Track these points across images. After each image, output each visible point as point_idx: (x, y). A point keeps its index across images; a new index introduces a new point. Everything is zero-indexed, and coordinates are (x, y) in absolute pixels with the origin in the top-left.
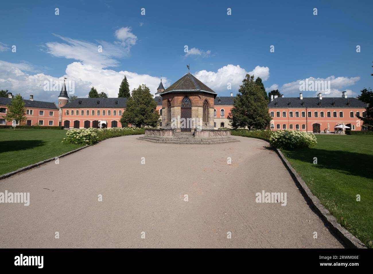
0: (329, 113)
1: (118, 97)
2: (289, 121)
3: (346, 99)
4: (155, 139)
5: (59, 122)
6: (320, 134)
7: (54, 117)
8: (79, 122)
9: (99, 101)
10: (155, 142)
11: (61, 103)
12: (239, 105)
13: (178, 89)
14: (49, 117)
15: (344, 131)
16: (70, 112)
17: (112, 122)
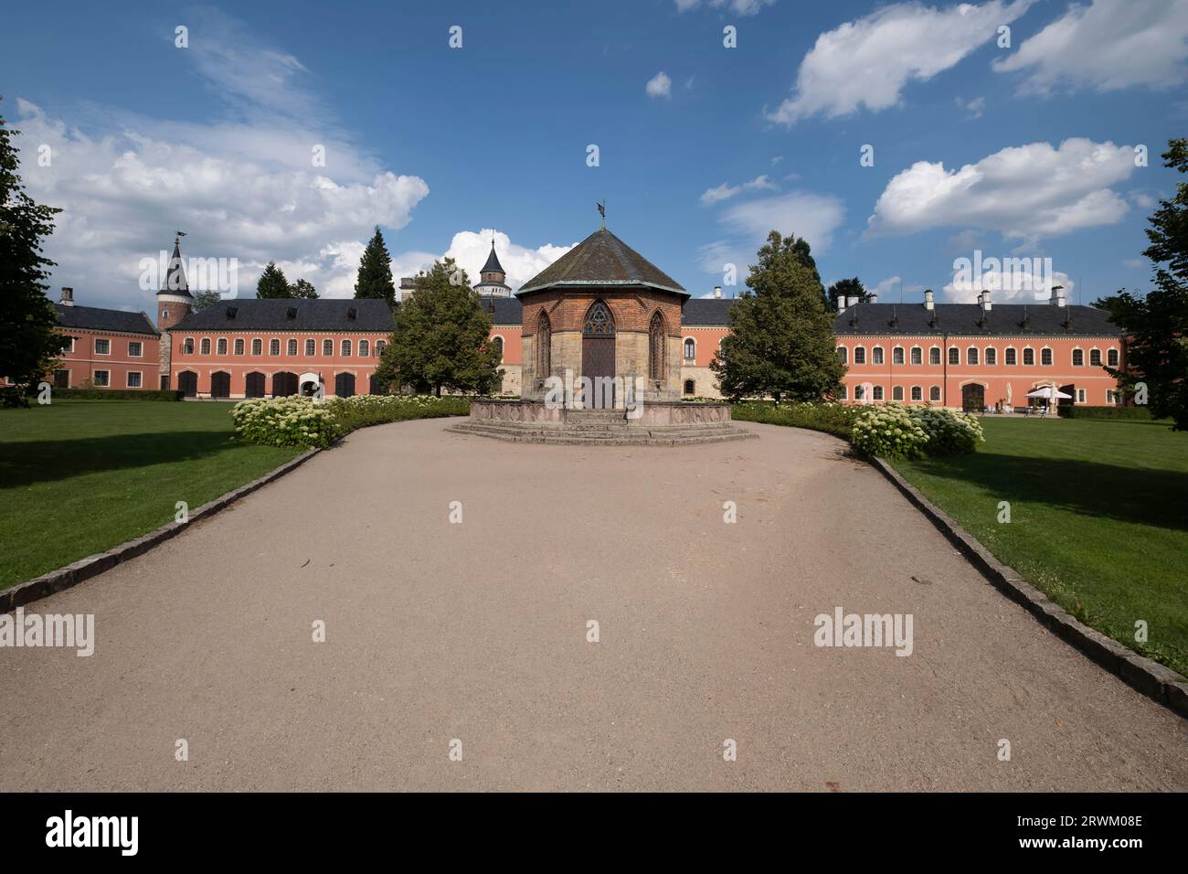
0: (1011, 353)
1: (354, 296)
2: (893, 376)
3: (1061, 309)
4: (506, 432)
5: (160, 378)
6: (986, 415)
7: (144, 360)
8: (228, 375)
9: (295, 310)
10: (509, 441)
11: (166, 313)
12: (749, 328)
13: (574, 279)
14: (126, 359)
15: (1053, 407)
16: (199, 345)
17: (338, 377)
